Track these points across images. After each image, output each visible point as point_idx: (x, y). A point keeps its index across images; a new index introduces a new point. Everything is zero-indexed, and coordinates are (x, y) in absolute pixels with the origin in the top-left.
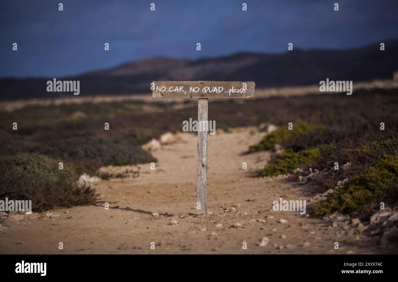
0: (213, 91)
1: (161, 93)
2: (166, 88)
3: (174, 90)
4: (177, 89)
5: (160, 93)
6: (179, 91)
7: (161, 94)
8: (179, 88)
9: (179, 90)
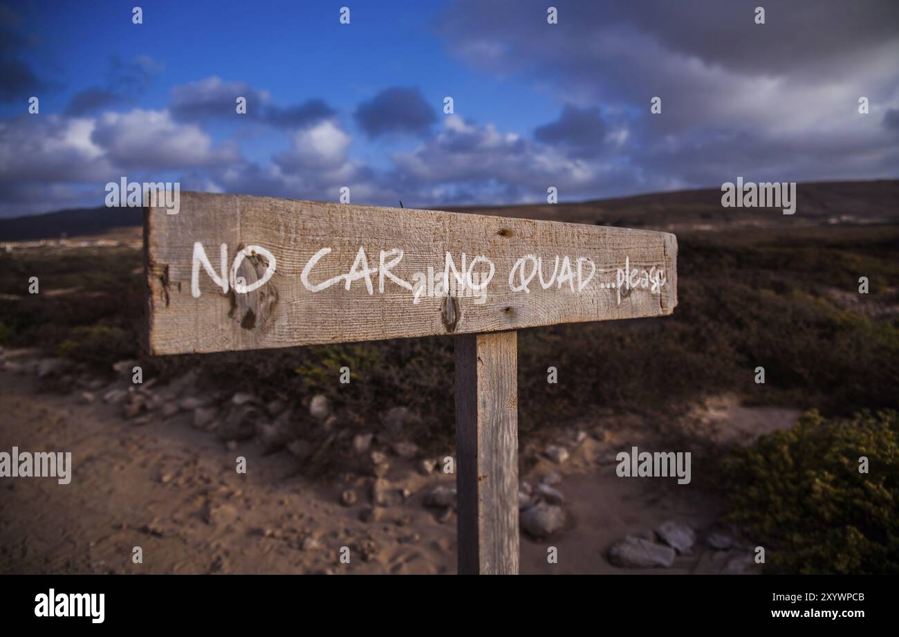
0: (556, 282)
1: (234, 305)
2: (280, 258)
3: (337, 279)
4: (360, 268)
5: (225, 305)
6: (376, 286)
7: (240, 313)
8: (372, 260)
9: (375, 278)
